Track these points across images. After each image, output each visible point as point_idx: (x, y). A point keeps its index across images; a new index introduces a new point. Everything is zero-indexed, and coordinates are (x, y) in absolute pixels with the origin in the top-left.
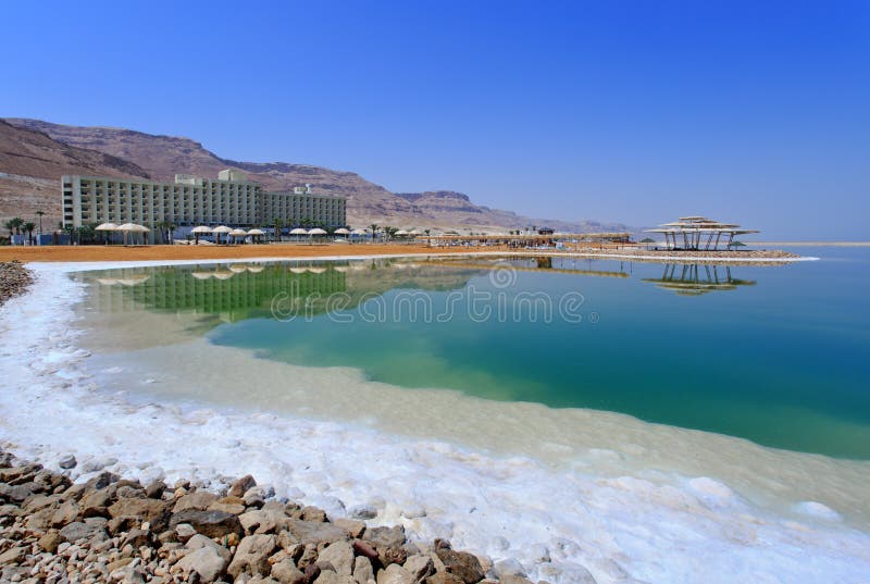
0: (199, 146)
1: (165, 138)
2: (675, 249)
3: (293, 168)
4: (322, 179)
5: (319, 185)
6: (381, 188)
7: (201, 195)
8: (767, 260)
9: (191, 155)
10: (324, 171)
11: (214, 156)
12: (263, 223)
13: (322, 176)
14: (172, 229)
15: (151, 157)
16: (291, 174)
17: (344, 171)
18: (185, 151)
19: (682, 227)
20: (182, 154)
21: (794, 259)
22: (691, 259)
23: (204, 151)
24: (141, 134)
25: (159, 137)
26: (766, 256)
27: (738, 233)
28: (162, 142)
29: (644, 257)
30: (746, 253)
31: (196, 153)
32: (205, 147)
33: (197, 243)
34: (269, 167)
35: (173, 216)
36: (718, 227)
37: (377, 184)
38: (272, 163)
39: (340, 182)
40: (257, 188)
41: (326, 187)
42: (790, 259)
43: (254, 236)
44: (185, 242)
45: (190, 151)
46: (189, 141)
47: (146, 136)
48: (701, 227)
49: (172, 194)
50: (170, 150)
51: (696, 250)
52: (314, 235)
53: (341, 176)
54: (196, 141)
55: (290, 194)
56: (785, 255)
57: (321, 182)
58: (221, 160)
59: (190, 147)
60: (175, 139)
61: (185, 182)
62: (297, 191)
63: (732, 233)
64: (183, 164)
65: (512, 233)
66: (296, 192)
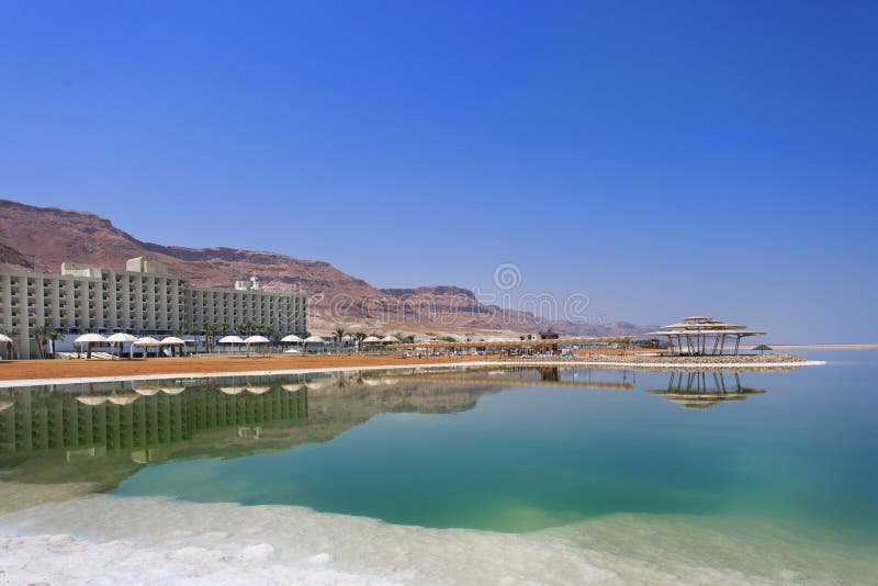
0: (107, 223)
1: (57, 212)
2: (682, 355)
3: (242, 256)
4: (283, 270)
5: (278, 278)
6: (361, 283)
7: (100, 292)
8: (770, 365)
9: (95, 235)
10: (286, 260)
11: (130, 238)
12: (192, 329)
13: (284, 266)
14: (54, 338)
15: (35, 237)
16: (240, 263)
17: (314, 259)
18: (87, 231)
19: (687, 329)
20: (81, 234)
21: (798, 364)
22: (693, 365)
23: (115, 231)
24: (21, 206)
25: (47, 210)
26: (769, 361)
27: (745, 335)
28: (52, 218)
29: (642, 365)
30: (749, 358)
31: (104, 233)
32: (115, 225)
33: (89, 356)
34: (209, 253)
35: (57, 319)
36: (724, 328)
37: (357, 277)
38: (213, 247)
39: (307, 275)
40: (181, 282)
41: (288, 280)
42: (794, 364)
43: (173, 346)
44: (75, 355)
45: (94, 230)
46: (91, 216)
47: (28, 208)
48: (706, 328)
49: (57, 290)
50: (64, 228)
51: (703, 355)
52: (252, 344)
53: (308, 266)
54: (103, 217)
55: (228, 290)
56: (789, 359)
57: (281, 274)
58: (140, 243)
59: (94, 225)
60: (72, 214)
61: (76, 273)
62: (239, 287)
63: (738, 334)
64: (84, 249)
65: (522, 338)
66: (237, 287)
